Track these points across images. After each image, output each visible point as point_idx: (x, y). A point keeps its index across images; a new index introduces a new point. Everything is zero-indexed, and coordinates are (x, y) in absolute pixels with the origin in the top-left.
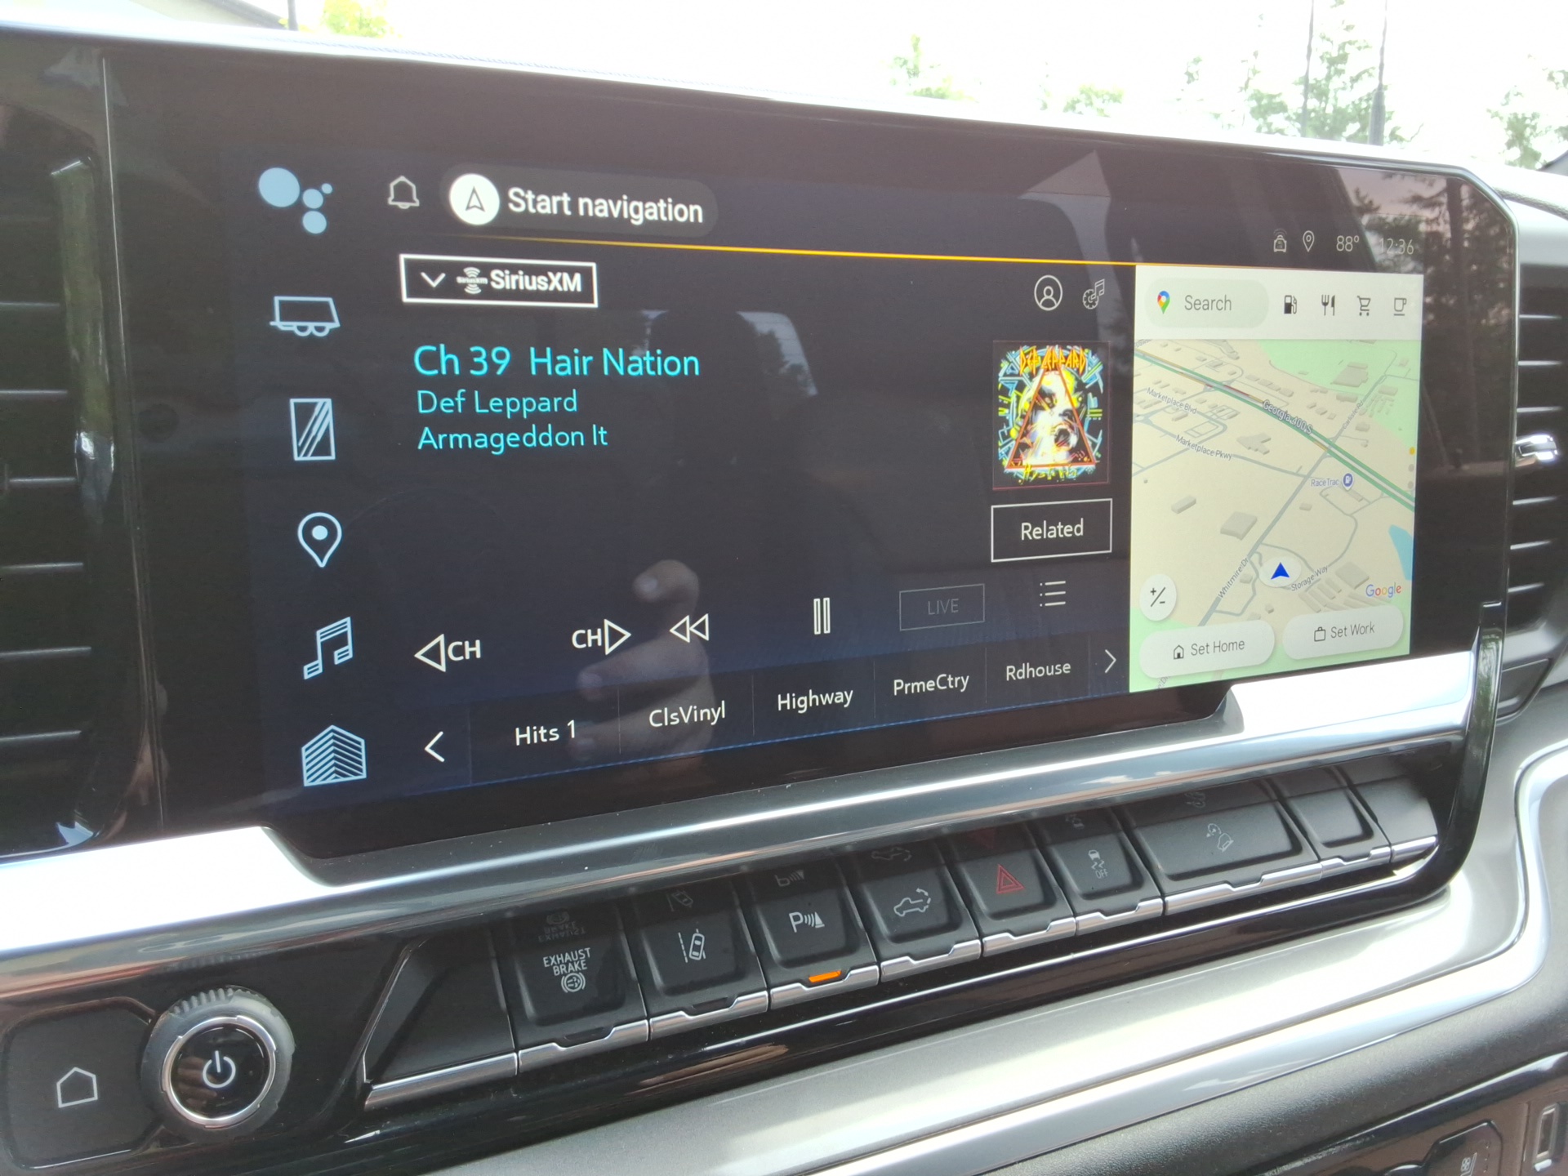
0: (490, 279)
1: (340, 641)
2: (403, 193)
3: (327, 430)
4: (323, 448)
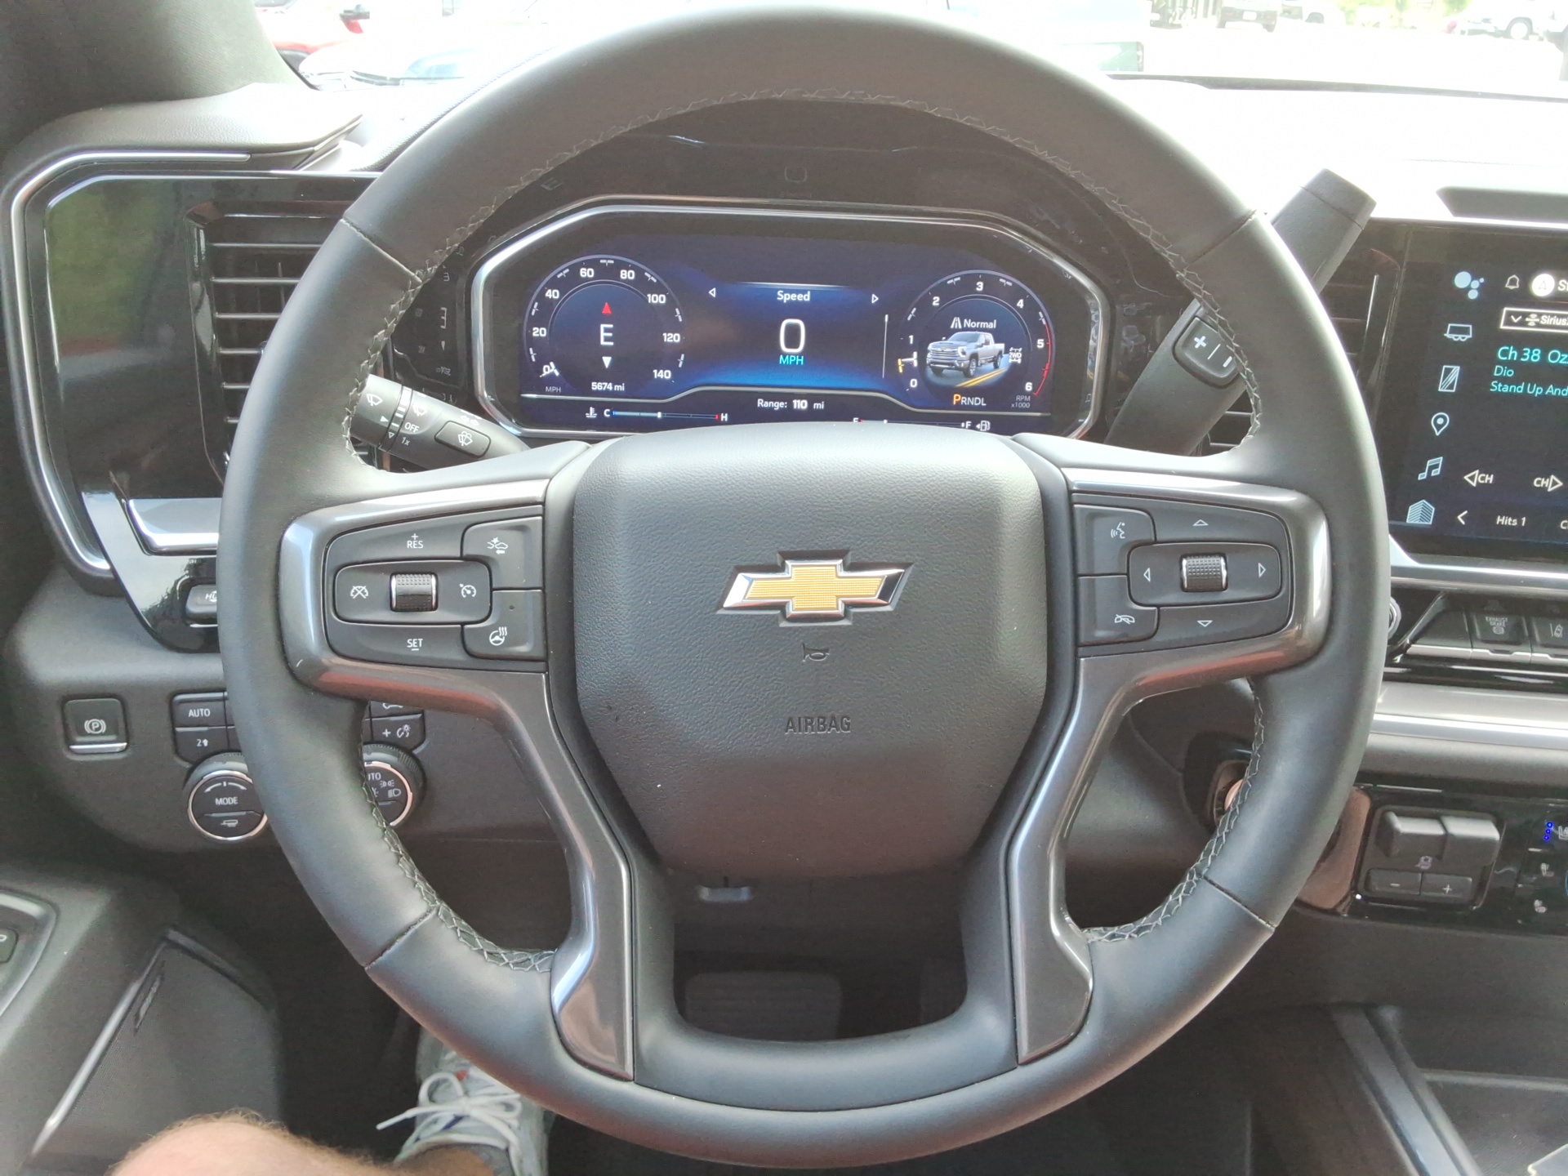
0: (1541, 320)
1: (1436, 466)
2: (1513, 282)
3: (1454, 381)
4: (1451, 387)
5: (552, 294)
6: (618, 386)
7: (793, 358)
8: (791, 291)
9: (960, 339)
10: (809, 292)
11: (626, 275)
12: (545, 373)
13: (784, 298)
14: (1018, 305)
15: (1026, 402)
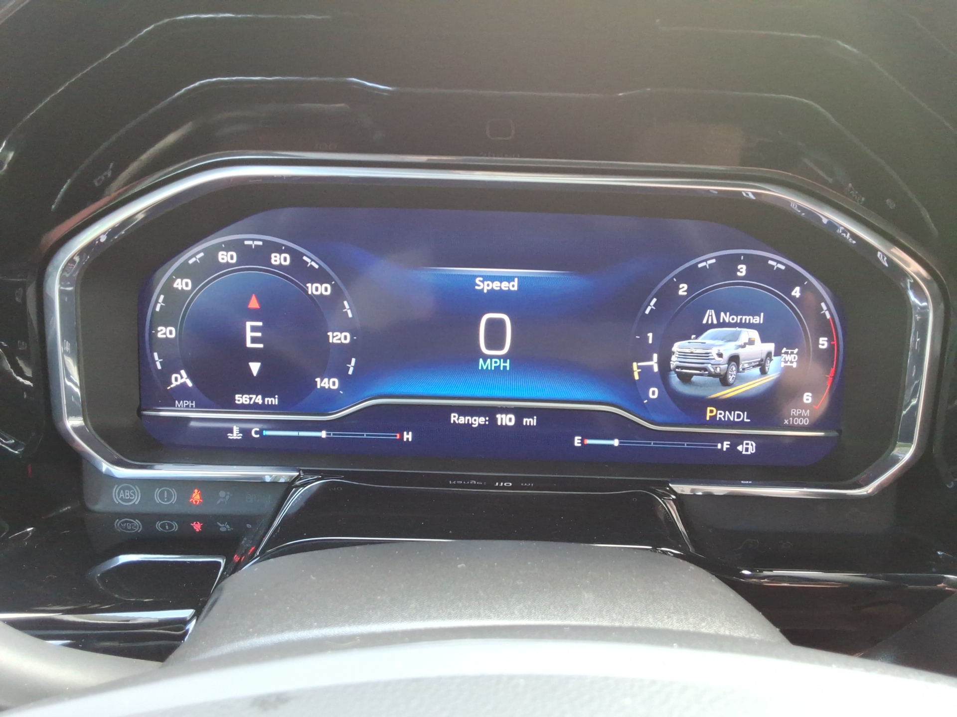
5: (180, 284)
6: (270, 400)
7: (496, 362)
8: (493, 279)
9: (714, 338)
10: (516, 280)
11: (277, 259)
12: (174, 384)
13: (485, 286)
14: (793, 293)
15: (804, 417)
